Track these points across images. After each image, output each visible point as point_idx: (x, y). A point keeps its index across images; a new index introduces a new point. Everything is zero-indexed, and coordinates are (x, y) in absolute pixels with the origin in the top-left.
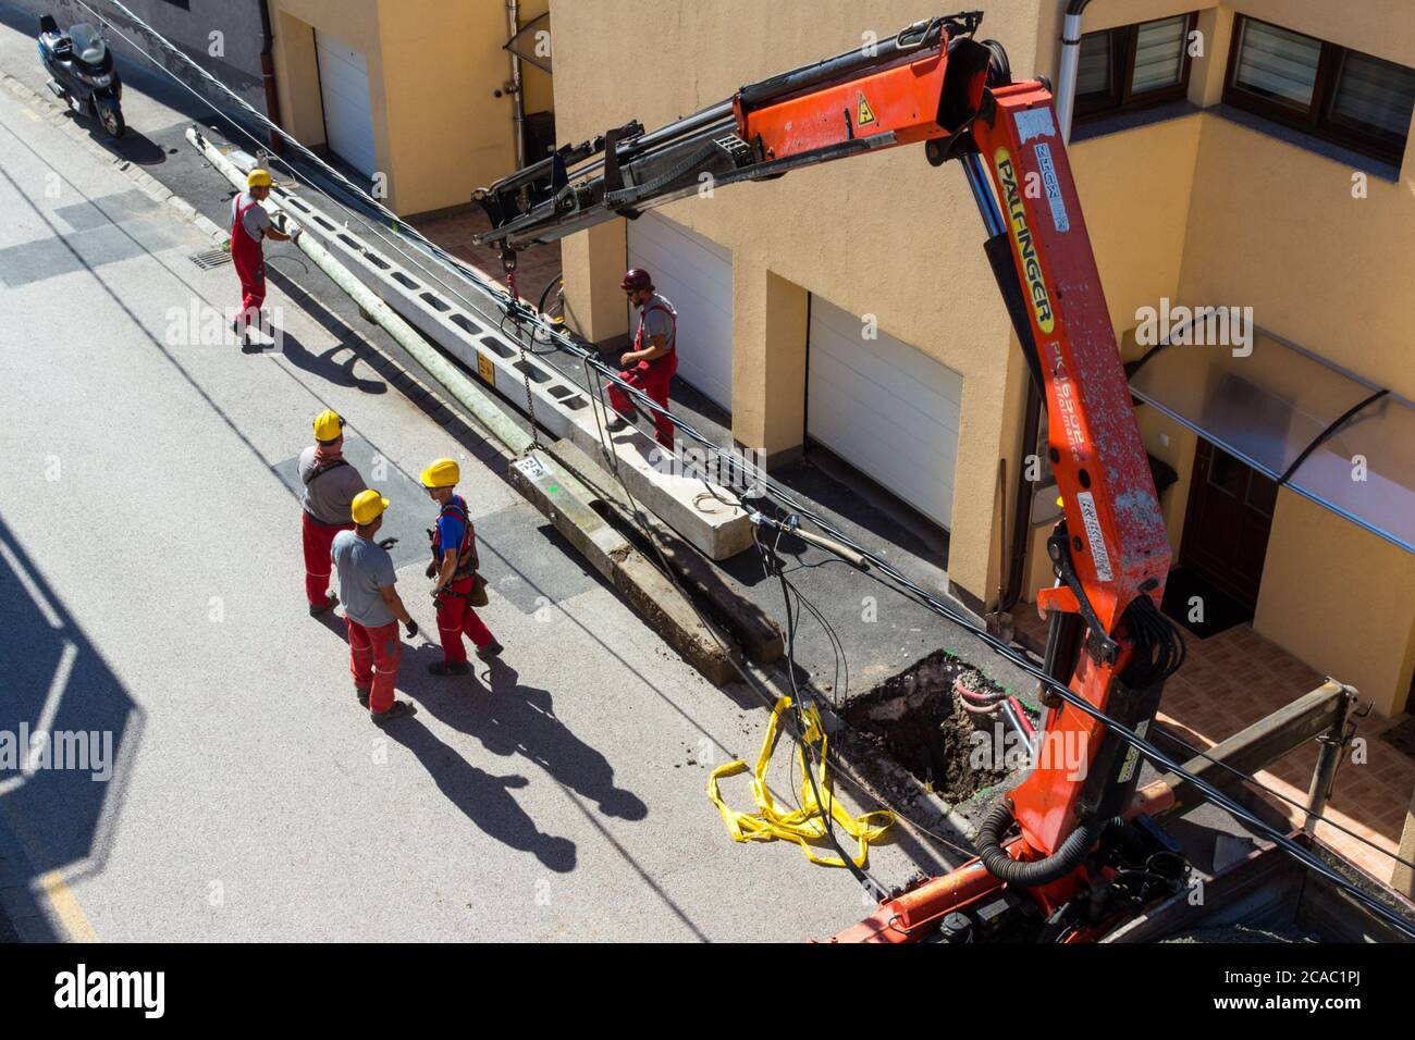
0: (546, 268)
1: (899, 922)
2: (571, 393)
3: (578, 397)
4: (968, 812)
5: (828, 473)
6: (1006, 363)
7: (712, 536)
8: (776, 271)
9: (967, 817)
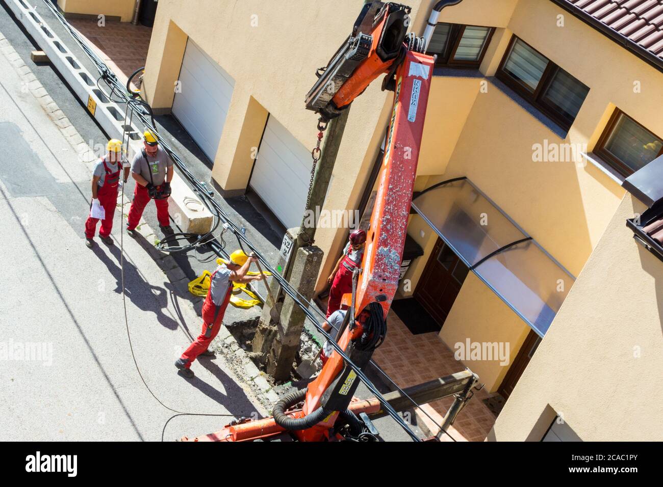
0: (137, 62)
1: (230, 438)
2: (134, 131)
3: (137, 134)
4: (279, 391)
5: (254, 207)
6: (357, 176)
7: (188, 223)
8: (255, 97)
9: (278, 394)
